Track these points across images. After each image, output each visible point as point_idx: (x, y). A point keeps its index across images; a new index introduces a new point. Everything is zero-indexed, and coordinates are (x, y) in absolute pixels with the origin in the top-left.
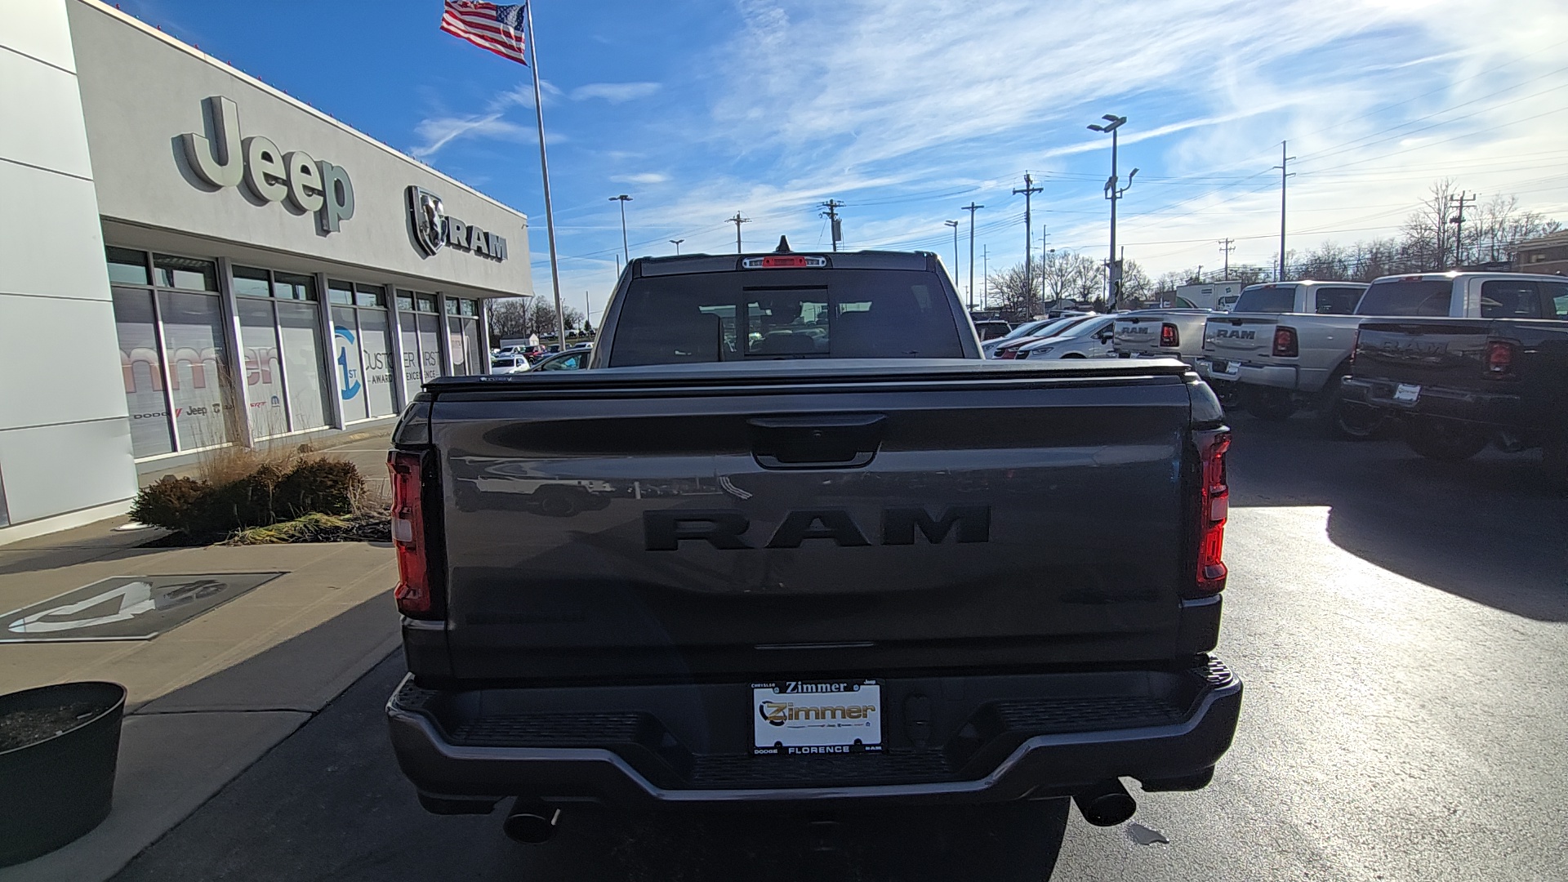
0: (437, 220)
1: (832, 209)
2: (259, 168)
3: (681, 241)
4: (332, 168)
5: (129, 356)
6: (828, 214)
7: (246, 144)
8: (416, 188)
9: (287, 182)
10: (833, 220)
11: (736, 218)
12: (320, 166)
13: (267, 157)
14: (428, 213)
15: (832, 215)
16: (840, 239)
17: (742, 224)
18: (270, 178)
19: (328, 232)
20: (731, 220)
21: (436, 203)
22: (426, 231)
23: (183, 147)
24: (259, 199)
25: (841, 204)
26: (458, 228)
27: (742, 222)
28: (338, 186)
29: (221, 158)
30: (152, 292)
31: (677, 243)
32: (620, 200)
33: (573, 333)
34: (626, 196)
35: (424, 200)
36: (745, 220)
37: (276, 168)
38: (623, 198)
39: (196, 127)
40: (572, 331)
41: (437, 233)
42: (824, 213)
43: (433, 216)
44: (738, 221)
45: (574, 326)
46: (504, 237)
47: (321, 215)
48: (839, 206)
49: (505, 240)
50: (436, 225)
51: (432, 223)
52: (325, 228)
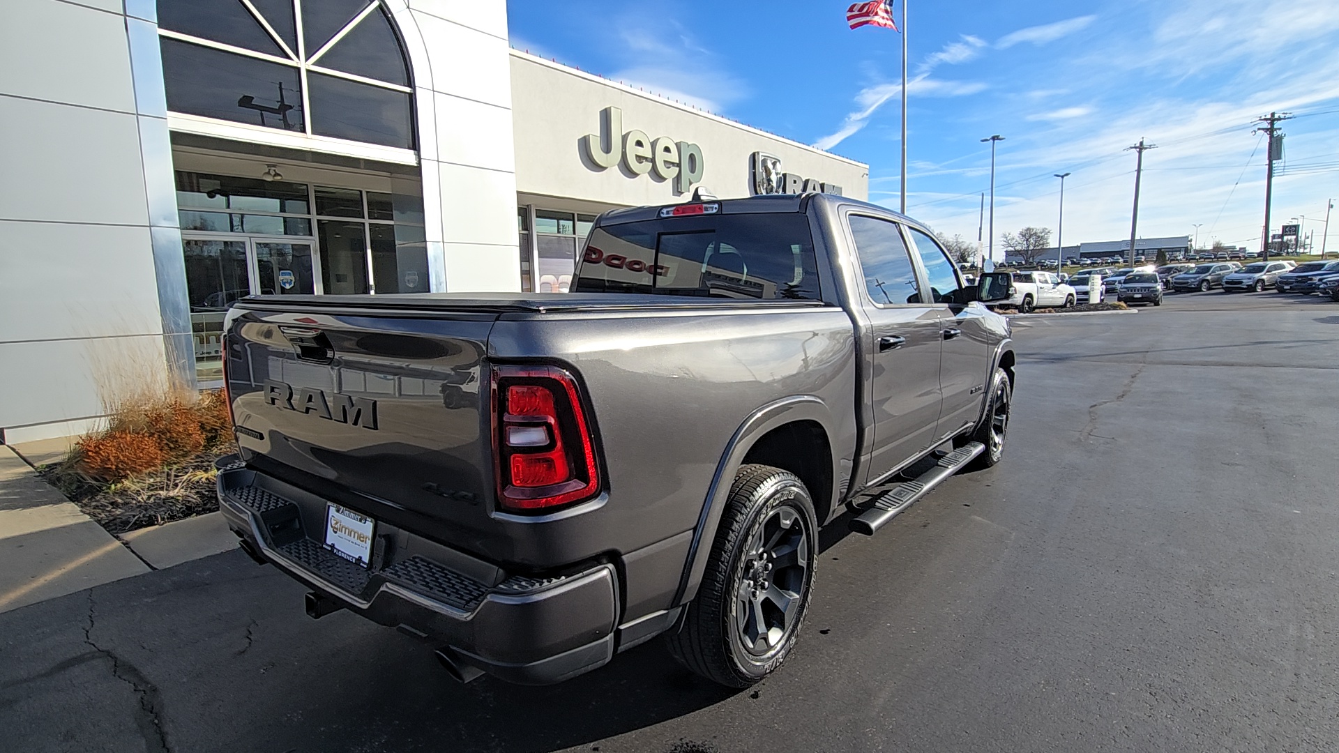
0: (774, 177)
1: (1272, 124)
2: (632, 151)
3: (1067, 175)
4: (688, 146)
5: (558, 280)
6: (1266, 130)
7: (624, 138)
8: (758, 153)
9: (653, 161)
10: (1271, 136)
11: (1138, 145)
12: (678, 145)
13: (639, 144)
14: (766, 172)
15: (1271, 131)
16: (1279, 158)
17: (1144, 152)
18: (640, 159)
19: (682, 193)
20: (1131, 148)
21: (774, 164)
22: (763, 186)
23: (584, 143)
24: (631, 174)
25: (1287, 116)
26: (795, 182)
27: (1146, 148)
28: (692, 157)
29: (607, 149)
30: (575, 238)
31: (1063, 177)
32: (991, 141)
33: (964, 266)
34: (998, 137)
35: (764, 162)
36: (1150, 147)
37: (646, 151)
38: (994, 138)
39: (594, 130)
40: (964, 264)
41: (772, 187)
42: (1259, 129)
43: (770, 174)
44: (1141, 148)
45: (969, 259)
46: (840, 186)
47: (678, 179)
48: (1285, 119)
49: (841, 188)
50: (772, 181)
51: (769, 180)
52: (679, 190)
